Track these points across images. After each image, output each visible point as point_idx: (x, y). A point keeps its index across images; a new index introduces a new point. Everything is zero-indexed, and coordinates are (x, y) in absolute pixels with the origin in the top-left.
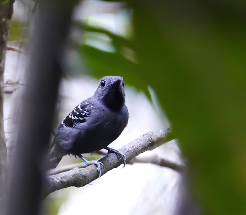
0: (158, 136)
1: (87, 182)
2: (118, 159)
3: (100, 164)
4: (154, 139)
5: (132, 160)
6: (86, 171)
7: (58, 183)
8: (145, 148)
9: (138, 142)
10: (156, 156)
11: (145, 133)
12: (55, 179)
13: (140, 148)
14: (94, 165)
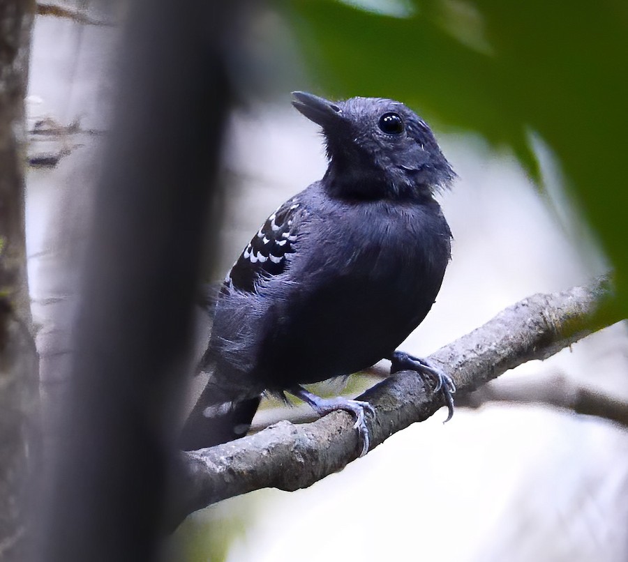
0: (565, 310)
1: (319, 472)
2: (428, 391)
3: (366, 409)
4: (553, 317)
5: (477, 393)
6: (317, 434)
7: (221, 475)
8: (521, 354)
9: (498, 332)
10: (560, 380)
11: (520, 298)
12: (209, 464)
13: (504, 353)
14: (343, 413)
